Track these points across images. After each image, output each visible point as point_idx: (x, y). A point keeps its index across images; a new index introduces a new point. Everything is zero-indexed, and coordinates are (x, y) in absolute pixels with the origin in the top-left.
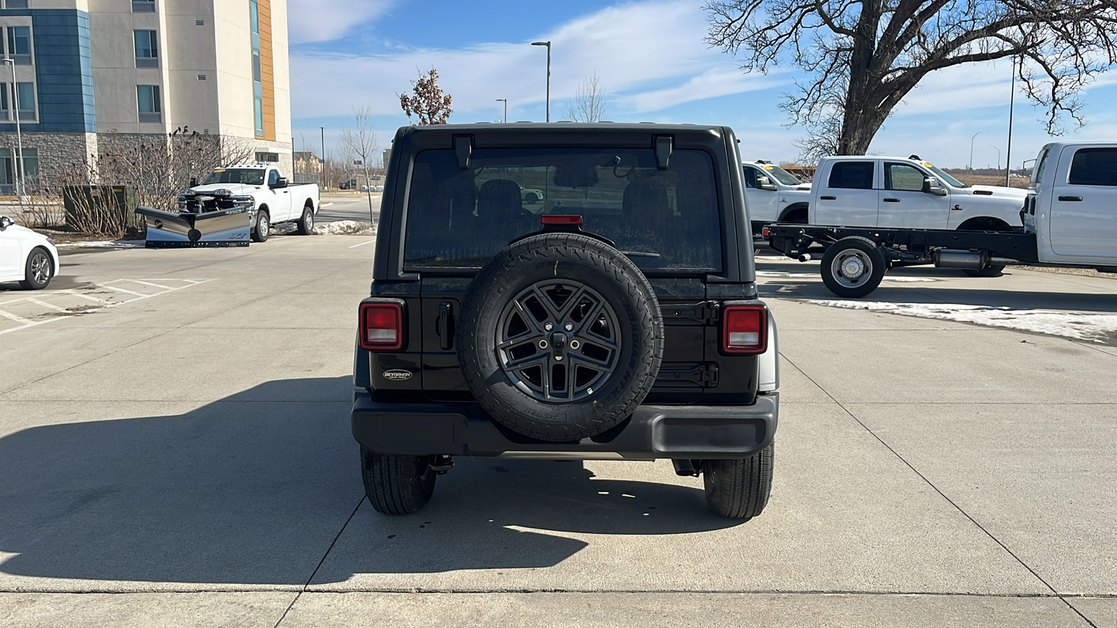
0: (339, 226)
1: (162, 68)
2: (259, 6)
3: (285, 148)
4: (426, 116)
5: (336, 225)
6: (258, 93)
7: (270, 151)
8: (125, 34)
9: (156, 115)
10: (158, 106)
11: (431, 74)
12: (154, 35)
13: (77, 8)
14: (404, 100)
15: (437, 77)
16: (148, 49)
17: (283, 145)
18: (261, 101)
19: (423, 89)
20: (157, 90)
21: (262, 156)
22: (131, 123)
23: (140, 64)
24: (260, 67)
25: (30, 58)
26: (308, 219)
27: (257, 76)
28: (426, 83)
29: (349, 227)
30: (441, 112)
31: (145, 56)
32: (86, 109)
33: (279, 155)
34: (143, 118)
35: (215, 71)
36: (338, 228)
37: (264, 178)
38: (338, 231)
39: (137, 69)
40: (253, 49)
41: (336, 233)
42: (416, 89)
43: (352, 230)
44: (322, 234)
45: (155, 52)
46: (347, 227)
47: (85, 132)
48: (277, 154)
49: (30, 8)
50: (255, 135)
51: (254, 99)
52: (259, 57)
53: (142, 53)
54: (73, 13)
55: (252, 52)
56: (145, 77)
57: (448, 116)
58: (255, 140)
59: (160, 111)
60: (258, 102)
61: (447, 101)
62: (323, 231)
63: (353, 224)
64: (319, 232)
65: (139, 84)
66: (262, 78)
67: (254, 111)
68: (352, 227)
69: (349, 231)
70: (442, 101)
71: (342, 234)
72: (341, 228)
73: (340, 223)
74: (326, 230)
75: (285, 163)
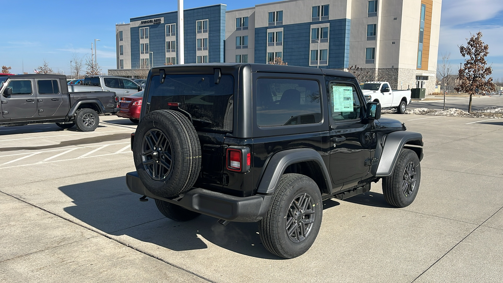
0: (419, 110)
1: (377, 40)
2: (426, 8)
3: (433, 73)
4: (474, 56)
5: (417, 110)
6: (421, 48)
7: (423, 75)
8: (364, 27)
9: (372, 60)
10: (373, 57)
11: (478, 35)
12: (375, 26)
13: (347, 18)
14: (462, 49)
15: (482, 36)
16: (372, 32)
17: (432, 72)
18: (422, 52)
19: (473, 43)
20: (374, 50)
21: (419, 77)
22: (362, 64)
23: (369, 39)
24: (423, 37)
25: (328, 39)
26: (403, 107)
27: (421, 40)
28: (474, 39)
29: (424, 111)
30: (482, 54)
31: (371, 35)
32: (345, 59)
33: (429, 77)
34: (367, 62)
35: (399, 40)
36: (418, 111)
37: (379, 88)
38: (418, 113)
39: (367, 41)
40: (420, 28)
41: (417, 114)
42: (469, 43)
43: (425, 113)
44: (410, 114)
45: (375, 33)
46: (423, 111)
47: (344, 68)
48: (428, 76)
49: (329, 20)
50: (417, 68)
51: (418, 51)
52: (423, 31)
53: (370, 34)
54: (345, 20)
55: (420, 29)
56: (370, 44)
57: (486, 56)
58: (416, 70)
59: (374, 58)
60: (420, 53)
61: (486, 48)
62: (410, 113)
63: (426, 109)
64: (408, 113)
65: (367, 47)
66: (423, 41)
67: (418, 57)
68: (425, 111)
69: (424, 113)
70: (483, 48)
71: (420, 114)
72: (420, 112)
73: (420, 109)
74: (412, 112)
75: (432, 81)
